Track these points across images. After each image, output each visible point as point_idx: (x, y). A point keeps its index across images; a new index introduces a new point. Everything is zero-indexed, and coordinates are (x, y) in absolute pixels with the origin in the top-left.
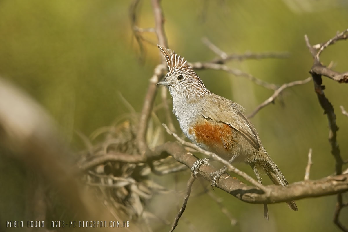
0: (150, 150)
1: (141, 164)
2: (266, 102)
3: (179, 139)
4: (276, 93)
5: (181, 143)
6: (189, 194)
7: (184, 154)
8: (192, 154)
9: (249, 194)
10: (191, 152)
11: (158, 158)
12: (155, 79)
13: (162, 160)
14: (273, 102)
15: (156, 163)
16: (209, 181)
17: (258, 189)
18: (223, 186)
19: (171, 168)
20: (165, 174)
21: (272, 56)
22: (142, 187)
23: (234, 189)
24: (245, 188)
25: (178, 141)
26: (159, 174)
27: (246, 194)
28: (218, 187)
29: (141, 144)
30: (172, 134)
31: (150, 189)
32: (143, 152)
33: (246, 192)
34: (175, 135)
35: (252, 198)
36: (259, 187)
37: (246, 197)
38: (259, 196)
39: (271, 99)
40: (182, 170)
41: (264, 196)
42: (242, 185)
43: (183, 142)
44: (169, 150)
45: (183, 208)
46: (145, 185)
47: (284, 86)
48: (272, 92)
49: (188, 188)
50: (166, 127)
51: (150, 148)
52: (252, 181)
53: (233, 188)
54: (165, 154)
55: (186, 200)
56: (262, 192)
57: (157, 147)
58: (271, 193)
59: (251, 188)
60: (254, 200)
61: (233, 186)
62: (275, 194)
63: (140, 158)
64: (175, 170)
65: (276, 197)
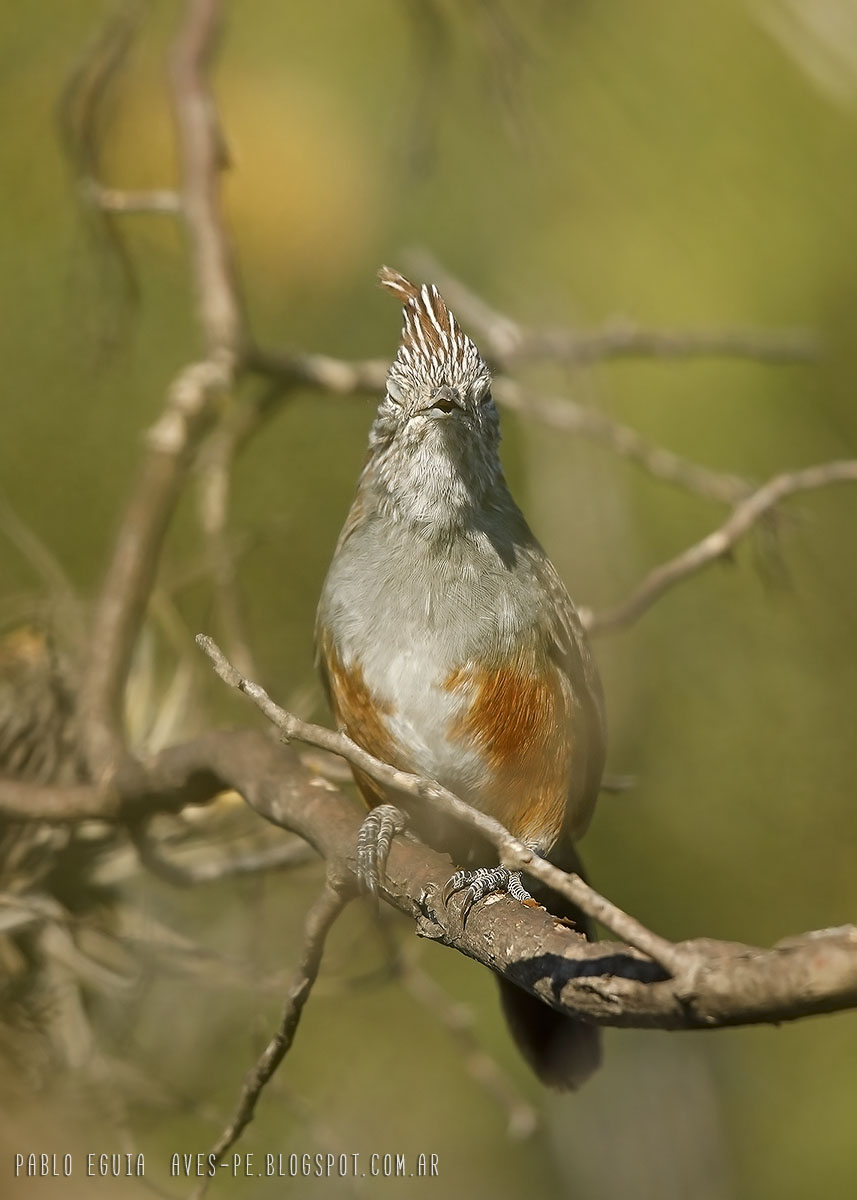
0: (137, 765)
1: (93, 830)
2: (693, 556)
3: (272, 709)
4: (743, 515)
5: (283, 730)
6: (311, 972)
7: (297, 788)
8: (330, 788)
9: (594, 981)
10: (331, 780)
11: (171, 803)
12: (169, 434)
13: (192, 813)
14: (726, 556)
15: (161, 827)
16: (409, 914)
17: (637, 955)
18: (473, 941)
19: (233, 853)
20: (207, 884)
21: (732, 350)
22: (91, 941)
23: (525, 954)
24: (576, 952)
25: (270, 720)
26: (178, 879)
27: (582, 981)
28: (452, 945)
29: (96, 735)
30: (242, 687)
31: (129, 946)
32: (105, 774)
33: (582, 968)
34: (256, 691)
35: (608, 1000)
36: (641, 950)
37: (583, 995)
38: (644, 988)
39: (715, 543)
40: (284, 867)
41: (663, 992)
42: (562, 934)
43: (292, 725)
44: (225, 767)
45: (280, 1039)
46: (108, 932)
47: (782, 483)
48: (726, 509)
49: (310, 944)
50: (214, 652)
51: (140, 756)
52: (611, 917)
53: (519, 949)
54: (205, 784)
55: (299, 1003)
56: (656, 972)
57: (168, 753)
58: (700, 978)
59: (604, 950)
60: (617, 1010)
61: (520, 941)
62: (720, 983)
63: (91, 799)
64: (251, 861)
65: (723, 999)
